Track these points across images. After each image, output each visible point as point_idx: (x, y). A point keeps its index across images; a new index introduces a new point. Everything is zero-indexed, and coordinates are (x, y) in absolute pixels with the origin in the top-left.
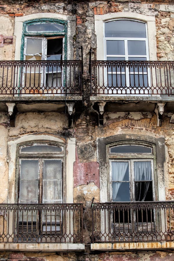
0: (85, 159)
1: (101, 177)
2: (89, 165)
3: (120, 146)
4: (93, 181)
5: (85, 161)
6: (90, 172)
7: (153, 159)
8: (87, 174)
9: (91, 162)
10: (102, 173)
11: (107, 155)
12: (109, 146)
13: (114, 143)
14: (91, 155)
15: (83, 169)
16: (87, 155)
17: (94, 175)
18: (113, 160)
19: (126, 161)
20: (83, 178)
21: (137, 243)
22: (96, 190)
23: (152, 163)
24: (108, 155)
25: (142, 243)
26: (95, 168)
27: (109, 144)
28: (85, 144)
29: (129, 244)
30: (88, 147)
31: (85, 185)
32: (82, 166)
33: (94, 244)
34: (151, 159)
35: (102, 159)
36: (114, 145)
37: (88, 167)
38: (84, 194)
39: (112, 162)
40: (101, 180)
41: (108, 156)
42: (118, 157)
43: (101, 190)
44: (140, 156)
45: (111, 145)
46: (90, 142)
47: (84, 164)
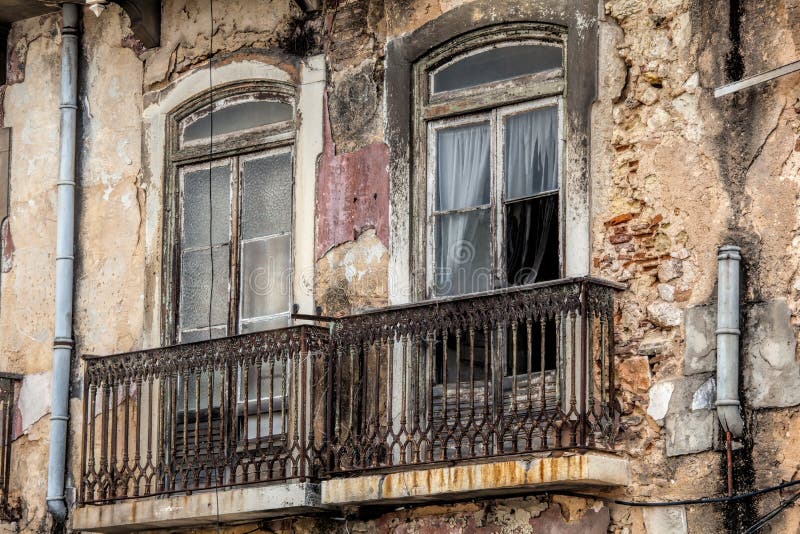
0: (351, 138)
1: (393, 203)
2: (363, 160)
3: (463, 57)
4: (372, 223)
5: (352, 144)
6: (364, 189)
7: (561, 93)
8: (355, 199)
9: (368, 148)
10: (395, 185)
11: (416, 107)
12: (423, 68)
13: (439, 50)
14: (370, 117)
15: (343, 177)
16: (358, 121)
17: (375, 196)
18: (441, 125)
19: (482, 118)
20: (342, 216)
21: (453, 469)
22: (379, 261)
23: (561, 114)
24: (422, 107)
25: (465, 468)
26: (379, 167)
27: (422, 57)
28: (355, 71)
29: (429, 474)
30: (361, 84)
31: (348, 245)
32: (341, 167)
33: (332, 482)
34: (557, 95)
35: (398, 130)
36: (440, 58)
37: (359, 170)
38: (345, 283)
39: (439, 132)
40: (391, 218)
41: (421, 110)
42: (453, 108)
43: (391, 259)
44: (520, 91)
45: (430, 63)
46: (367, 60)
47: (348, 159)
